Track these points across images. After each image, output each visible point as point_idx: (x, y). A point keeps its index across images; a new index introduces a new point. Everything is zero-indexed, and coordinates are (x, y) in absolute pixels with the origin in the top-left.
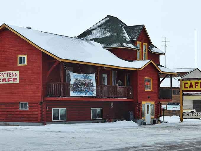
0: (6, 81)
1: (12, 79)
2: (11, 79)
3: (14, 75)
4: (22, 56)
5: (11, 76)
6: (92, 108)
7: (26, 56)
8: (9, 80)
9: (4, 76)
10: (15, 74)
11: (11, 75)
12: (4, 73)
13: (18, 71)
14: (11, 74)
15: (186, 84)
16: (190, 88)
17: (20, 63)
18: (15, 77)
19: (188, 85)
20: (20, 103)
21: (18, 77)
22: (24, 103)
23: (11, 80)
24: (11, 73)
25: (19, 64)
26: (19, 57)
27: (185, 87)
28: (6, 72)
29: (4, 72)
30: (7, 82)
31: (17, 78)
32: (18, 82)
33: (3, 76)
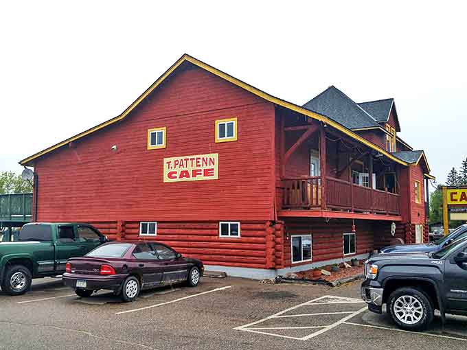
0: (188, 176)
1: (202, 172)
2: (200, 171)
3: (206, 163)
4: (226, 122)
5: (200, 166)
6: (344, 234)
7: (234, 121)
8: (195, 173)
9: (185, 166)
10: (208, 160)
11: (201, 163)
12: (185, 160)
13: (217, 154)
14: (201, 161)
15: (454, 195)
16: (461, 200)
17: (222, 135)
18: (208, 167)
19: (458, 197)
20: (220, 223)
21: (216, 167)
22: (229, 223)
23: (201, 174)
24: (199, 158)
25: (218, 139)
26: (218, 123)
27: (452, 200)
28: (189, 157)
29: (183, 158)
30: (191, 179)
31: (213, 169)
32: (215, 177)
33: (183, 165)
